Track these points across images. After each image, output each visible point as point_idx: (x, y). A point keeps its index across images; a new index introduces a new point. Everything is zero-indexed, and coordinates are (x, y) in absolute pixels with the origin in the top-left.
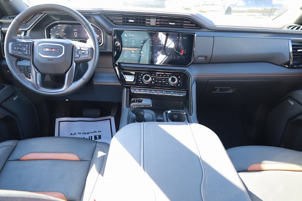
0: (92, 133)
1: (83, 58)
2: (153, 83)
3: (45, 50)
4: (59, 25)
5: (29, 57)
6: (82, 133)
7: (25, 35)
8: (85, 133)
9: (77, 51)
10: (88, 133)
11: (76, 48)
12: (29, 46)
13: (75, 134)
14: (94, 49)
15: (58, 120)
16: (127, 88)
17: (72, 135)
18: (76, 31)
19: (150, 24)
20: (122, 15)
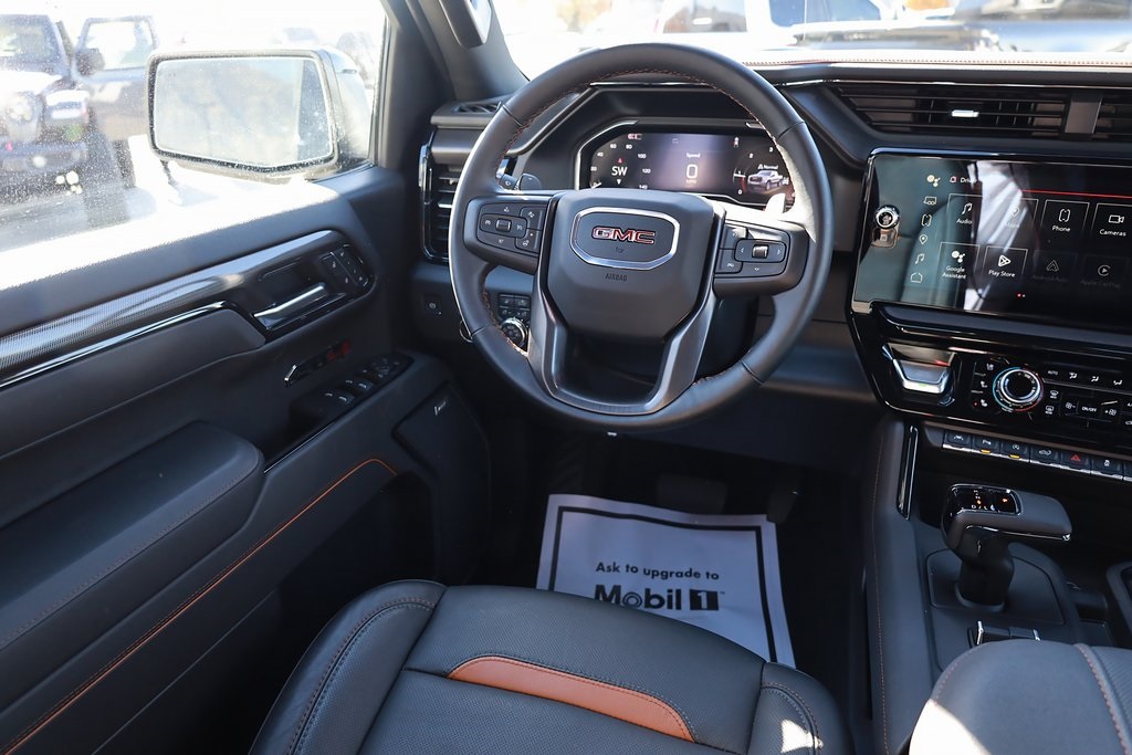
0: (680, 575)
1: (755, 275)
2: (1049, 411)
3: (600, 233)
4: (630, 136)
5: (534, 261)
6: (641, 571)
7: (509, 171)
8: (654, 574)
9: (730, 244)
10: (665, 575)
11: (726, 230)
12: (537, 215)
13: (616, 569)
14: (813, 236)
15: (556, 501)
16: (908, 420)
17: (603, 569)
18: (693, 161)
19: (1061, 129)
20: (914, 91)
